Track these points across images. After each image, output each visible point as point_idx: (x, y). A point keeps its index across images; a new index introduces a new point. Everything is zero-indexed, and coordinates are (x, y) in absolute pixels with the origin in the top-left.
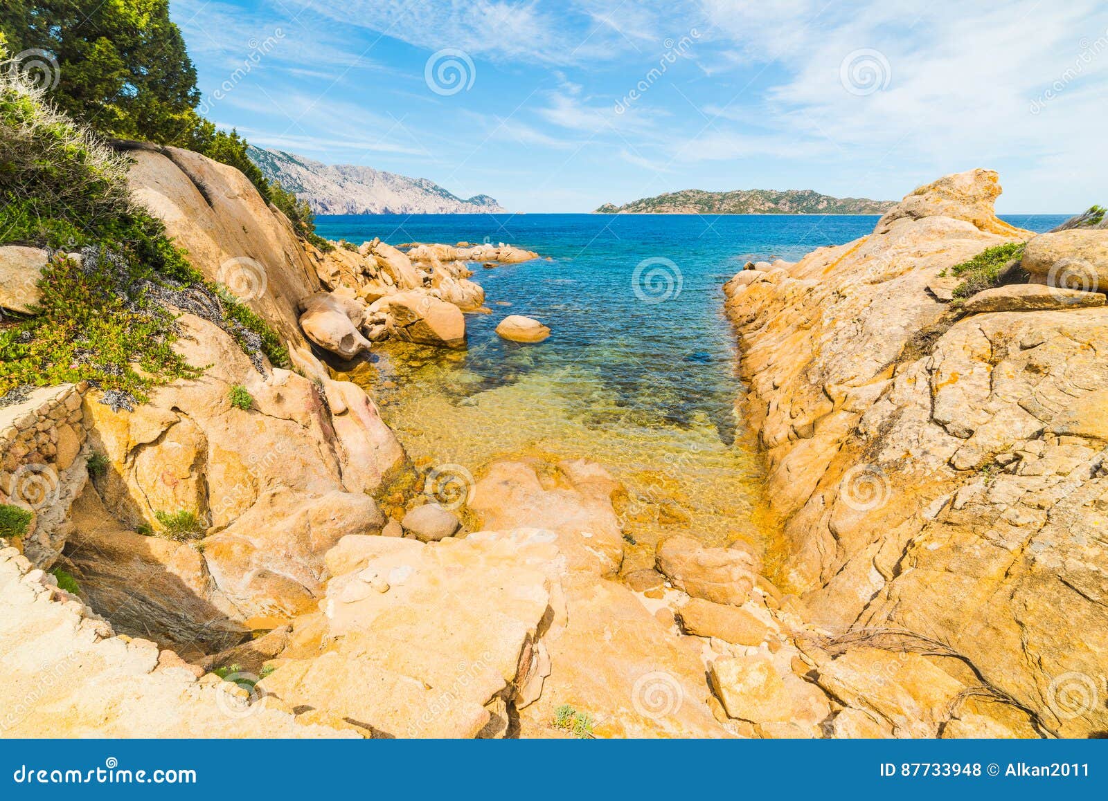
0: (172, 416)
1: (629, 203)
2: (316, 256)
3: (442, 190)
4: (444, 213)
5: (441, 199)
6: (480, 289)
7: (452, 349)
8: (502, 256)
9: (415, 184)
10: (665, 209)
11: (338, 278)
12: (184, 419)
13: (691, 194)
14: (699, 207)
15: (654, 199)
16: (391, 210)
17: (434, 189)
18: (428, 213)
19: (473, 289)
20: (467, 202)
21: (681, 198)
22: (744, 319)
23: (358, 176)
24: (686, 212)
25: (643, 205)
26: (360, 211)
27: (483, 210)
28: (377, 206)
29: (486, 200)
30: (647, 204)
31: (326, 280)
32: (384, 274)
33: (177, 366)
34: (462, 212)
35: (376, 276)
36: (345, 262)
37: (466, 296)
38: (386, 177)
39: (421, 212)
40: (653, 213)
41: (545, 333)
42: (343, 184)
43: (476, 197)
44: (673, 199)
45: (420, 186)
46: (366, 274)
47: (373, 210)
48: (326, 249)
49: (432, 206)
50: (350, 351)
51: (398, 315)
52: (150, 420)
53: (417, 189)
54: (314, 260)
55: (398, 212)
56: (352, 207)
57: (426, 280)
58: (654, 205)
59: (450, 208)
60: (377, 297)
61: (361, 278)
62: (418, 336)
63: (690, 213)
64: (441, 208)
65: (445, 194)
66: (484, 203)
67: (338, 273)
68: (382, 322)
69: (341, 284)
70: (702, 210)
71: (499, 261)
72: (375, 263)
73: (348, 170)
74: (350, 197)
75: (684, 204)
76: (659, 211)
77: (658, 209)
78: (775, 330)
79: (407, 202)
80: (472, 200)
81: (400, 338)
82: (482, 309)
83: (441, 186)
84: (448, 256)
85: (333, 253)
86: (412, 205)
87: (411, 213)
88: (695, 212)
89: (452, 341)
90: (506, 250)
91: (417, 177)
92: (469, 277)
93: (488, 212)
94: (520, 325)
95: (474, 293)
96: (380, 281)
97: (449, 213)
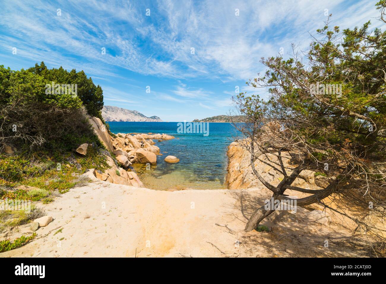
0: (108, 175)
1: (203, 119)
2: (112, 139)
3: (141, 114)
4: (141, 121)
5: (141, 117)
6: (159, 148)
7: (153, 165)
8: (164, 137)
9: (132, 112)
10: (215, 121)
11: (118, 145)
12: (110, 176)
13: (222, 116)
14: (225, 120)
15: (211, 118)
16: (122, 120)
17: (138, 114)
18: (136, 121)
19: (156, 148)
20: (149, 118)
21: (219, 118)
22: (231, 156)
23: (112, 109)
24: (221, 122)
25: (208, 119)
26: (112, 120)
27: (155, 121)
28: (118, 119)
29: (156, 118)
30: (209, 119)
31: (115, 146)
32: (130, 144)
33: (108, 167)
34: (148, 121)
35: (128, 145)
36: (120, 141)
37: (155, 150)
38: (122, 110)
39: (133, 121)
40: (211, 122)
41: (178, 160)
42: (106, 112)
43: (153, 117)
44: (217, 118)
45: (134, 113)
46: (126, 144)
47: (116, 120)
48: (115, 137)
49: (137, 119)
50: (127, 165)
51: (138, 156)
52: (105, 176)
53: (133, 114)
54: (112, 140)
55: (125, 121)
56: (109, 119)
57: (142, 145)
58: (211, 120)
59: (143, 120)
60: (130, 151)
61: (124, 145)
62: (144, 161)
63: (222, 122)
64: (141, 120)
65: (142, 115)
66: (155, 118)
67: (118, 144)
68: (133, 158)
69: (118, 147)
70: (226, 121)
71: (163, 139)
72: (128, 141)
73: (109, 107)
74: (108, 116)
75: (221, 119)
76: (213, 122)
77: (212, 121)
78: (235, 158)
79: (129, 118)
80: (151, 118)
81: (138, 162)
82: (160, 154)
83: (141, 113)
84: (146, 137)
85: (117, 138)
86: (130, 119)
87: (130, 121)
88: (224, 122)
89: (153, 163)
90: (165, 136)
91: (133, 110)
92: (155, 144)
93: (157, 121)
94: (171, 158)
95: (157, 149)
96: (129, 146)
97: (143, 121)
